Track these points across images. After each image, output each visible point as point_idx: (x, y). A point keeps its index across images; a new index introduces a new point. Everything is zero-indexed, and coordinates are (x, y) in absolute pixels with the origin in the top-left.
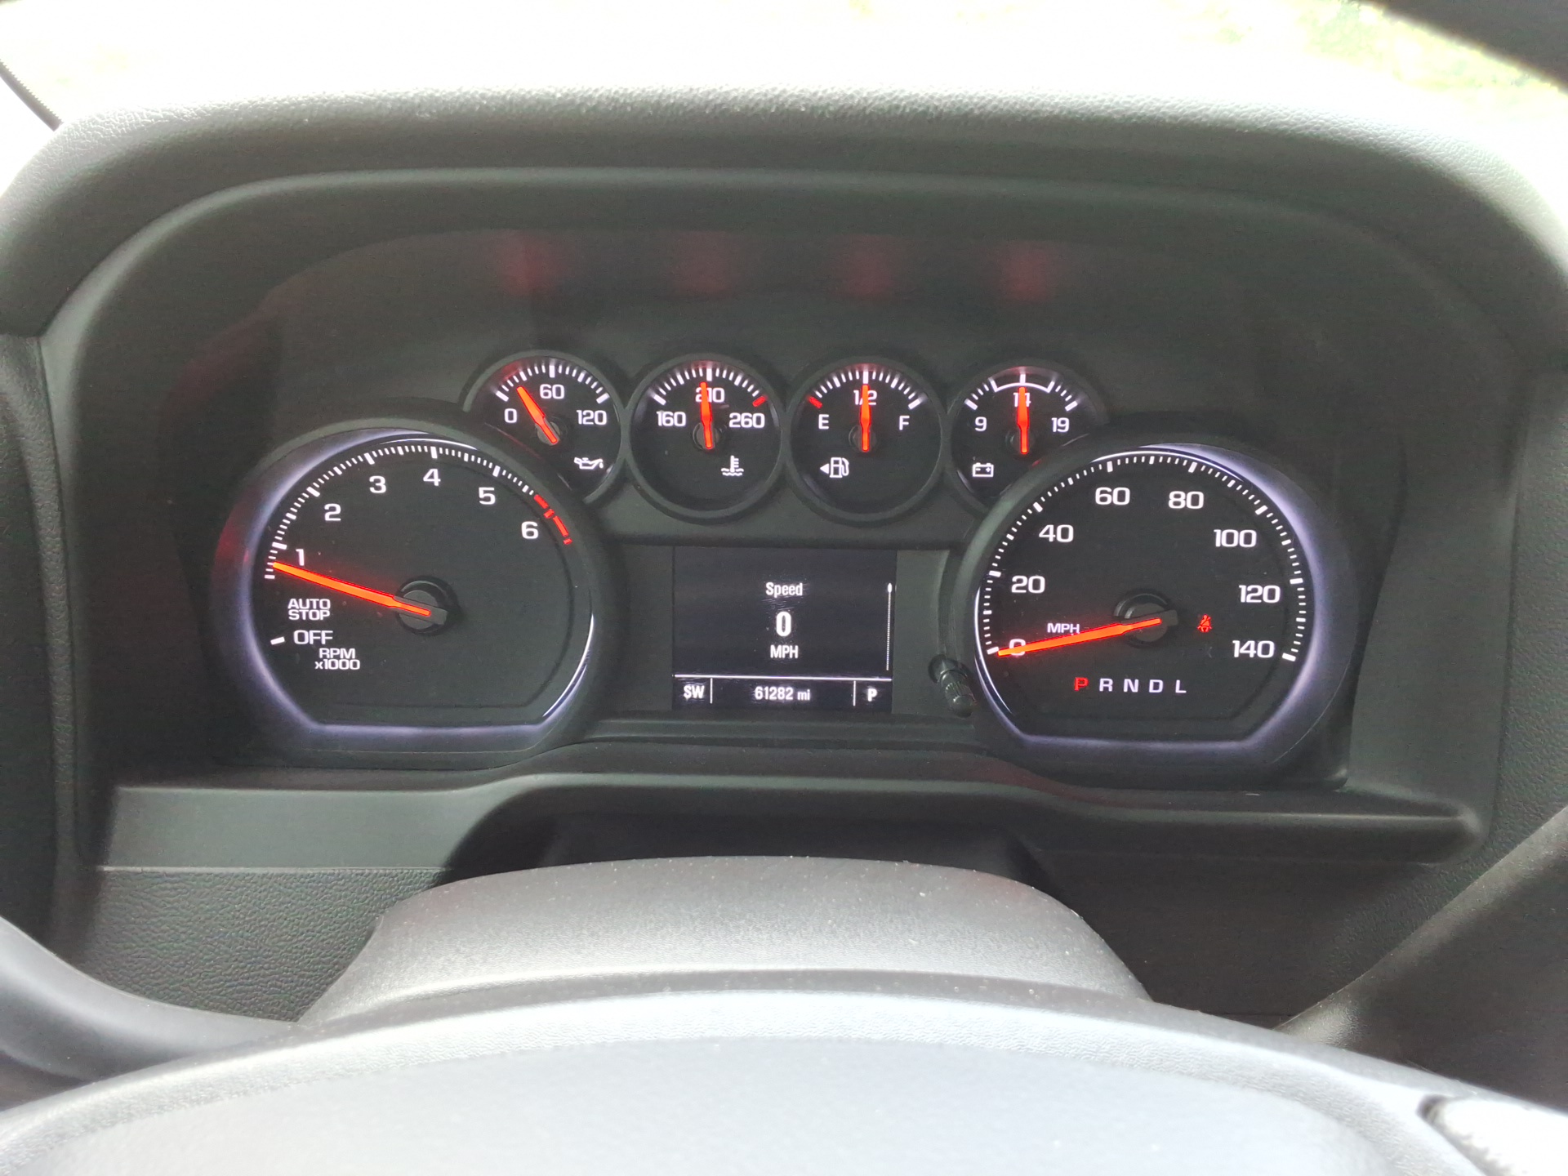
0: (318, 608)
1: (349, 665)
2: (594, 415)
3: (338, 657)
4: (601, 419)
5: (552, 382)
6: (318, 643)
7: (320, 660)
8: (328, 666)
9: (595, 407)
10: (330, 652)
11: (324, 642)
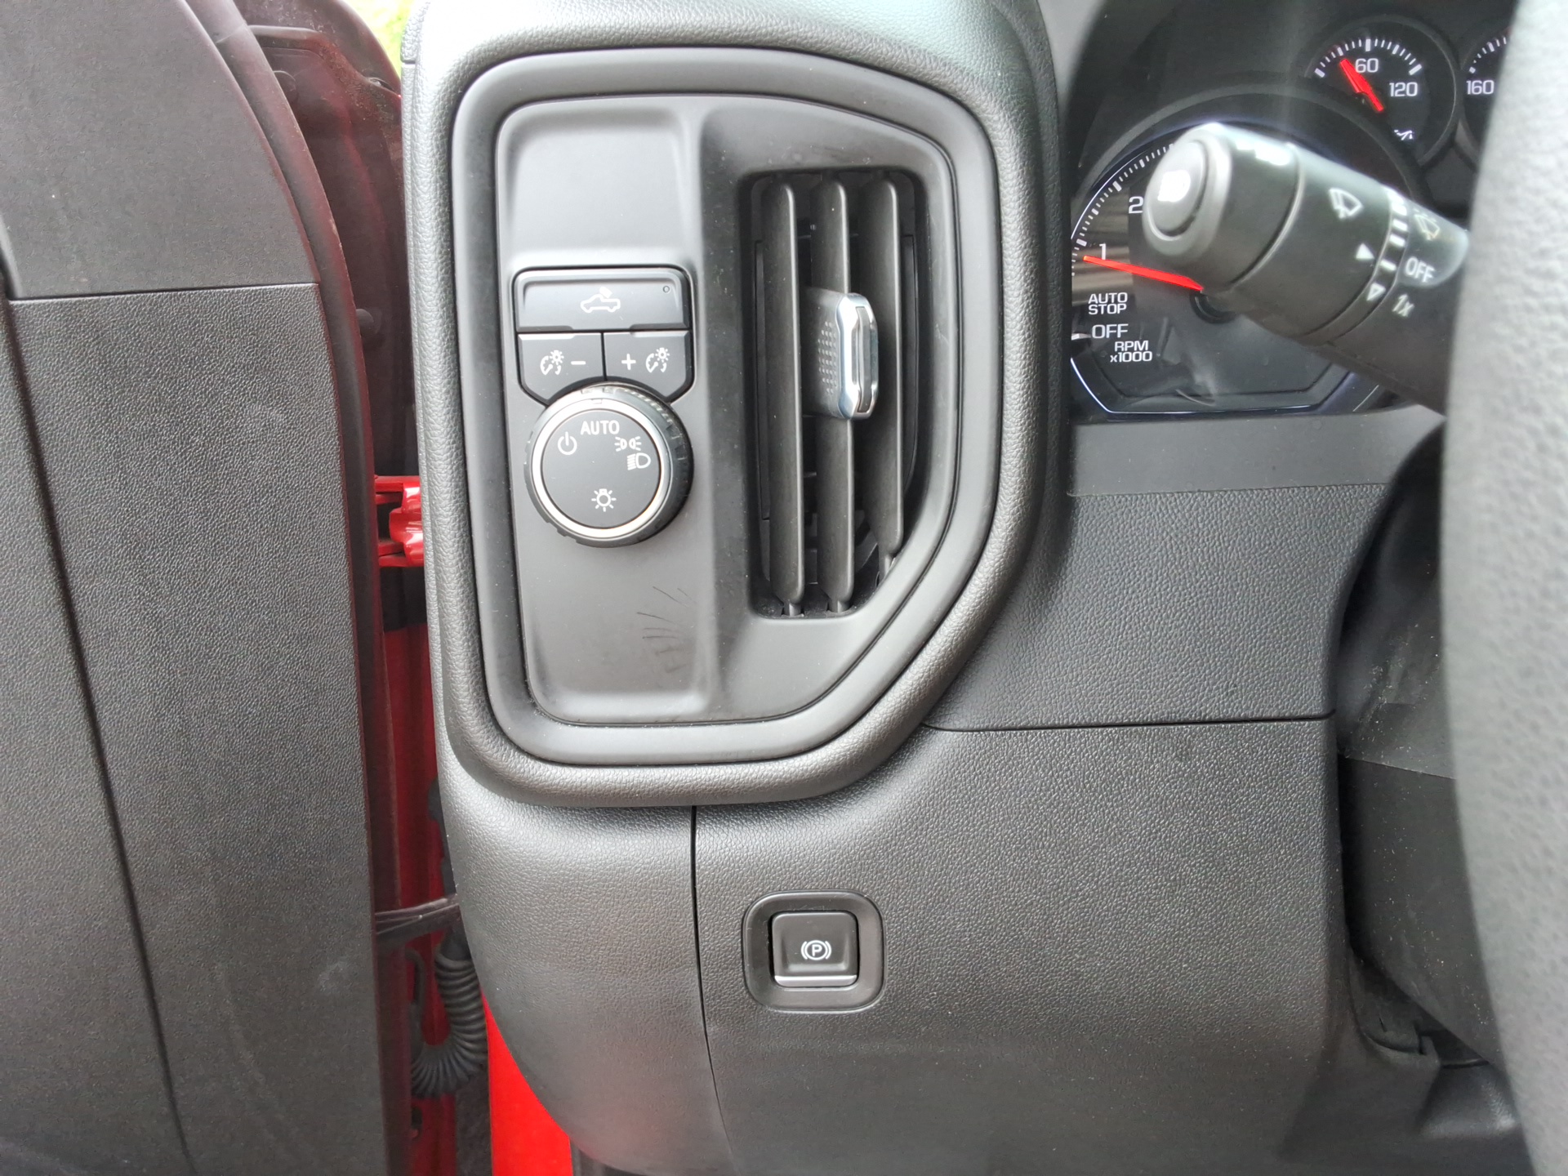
0: (1116, 302)
1: (1142, 357)
2: (1406, 87)
3: (1131, 350)
4: (1412, 91)
5: (1367, 56)
6: (1114, 337)
7: (1115, 354)
8: (1122, 358)
9: (1407, 78)
10: (1125, 345)
11: (1119, 336)
